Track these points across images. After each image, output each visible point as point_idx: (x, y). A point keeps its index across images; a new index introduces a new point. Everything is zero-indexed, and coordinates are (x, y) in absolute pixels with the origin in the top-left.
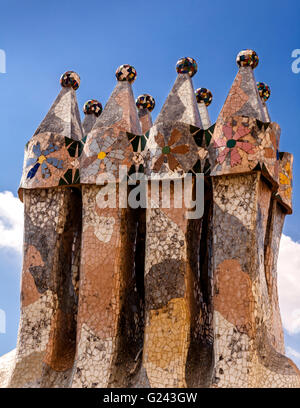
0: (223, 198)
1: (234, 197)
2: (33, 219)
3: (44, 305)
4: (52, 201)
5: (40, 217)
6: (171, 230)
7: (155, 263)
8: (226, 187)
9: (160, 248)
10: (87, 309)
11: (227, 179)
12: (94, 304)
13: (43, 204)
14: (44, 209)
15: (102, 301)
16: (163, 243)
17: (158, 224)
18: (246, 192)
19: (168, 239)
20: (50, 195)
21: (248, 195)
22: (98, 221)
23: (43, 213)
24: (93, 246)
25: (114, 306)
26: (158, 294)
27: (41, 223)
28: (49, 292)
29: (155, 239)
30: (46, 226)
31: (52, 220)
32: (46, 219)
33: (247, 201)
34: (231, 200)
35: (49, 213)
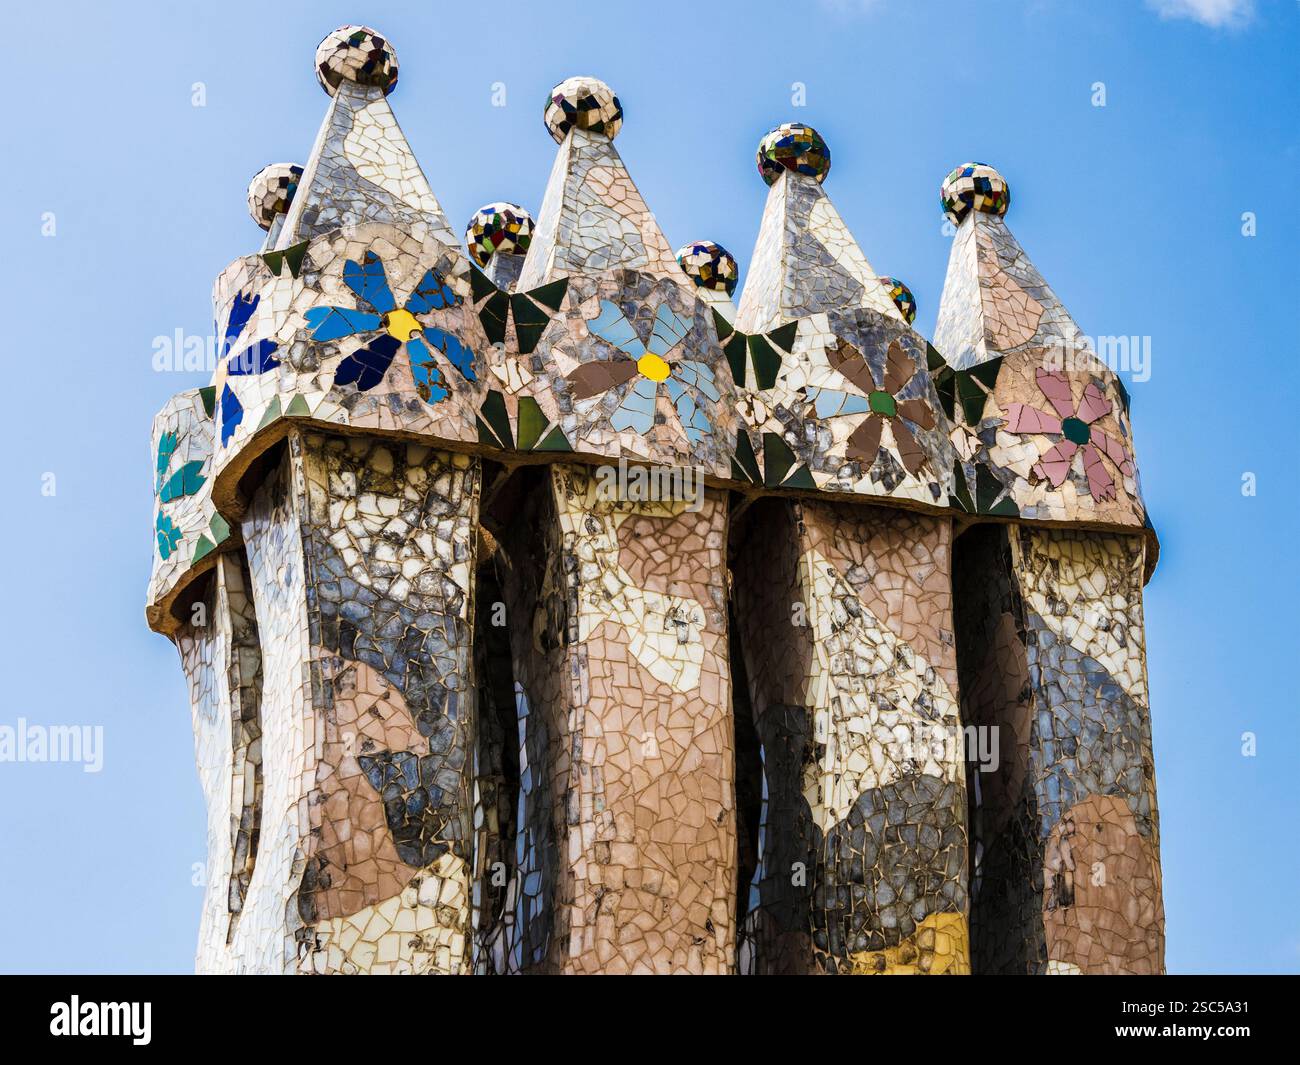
0: (1051, 598)
1: (1082, 600)
2: (351, 557)
3: (426, 918)
4: (429, 498)
5: (385, 552)
6: (910, 675)
7: (868, 783)
8: (1055, 564)
9: (883, 734)
10: (615, 943)
11: (1051, 538)
12: (646, 922)
13: (391, 506)
14: (398, 527)
15: (676, 911)
16: (890, 718)
17: (862, 650)
18: (1111, 590)
19: (904, 705)
20: (417, 476)
21: (1119, 601)
22: (637, 607)
23: (396, 541)
24: (633, 697)
25: (721, 933)
26: (883, 895)
27: (392, 577)
28: (450, 863)
29: (862, 700)
30: (414, 594)
31: (444, 573)
32: (412, 567)
33: (1120, 617)
34: (1076, 609)
35: (424, 542)
